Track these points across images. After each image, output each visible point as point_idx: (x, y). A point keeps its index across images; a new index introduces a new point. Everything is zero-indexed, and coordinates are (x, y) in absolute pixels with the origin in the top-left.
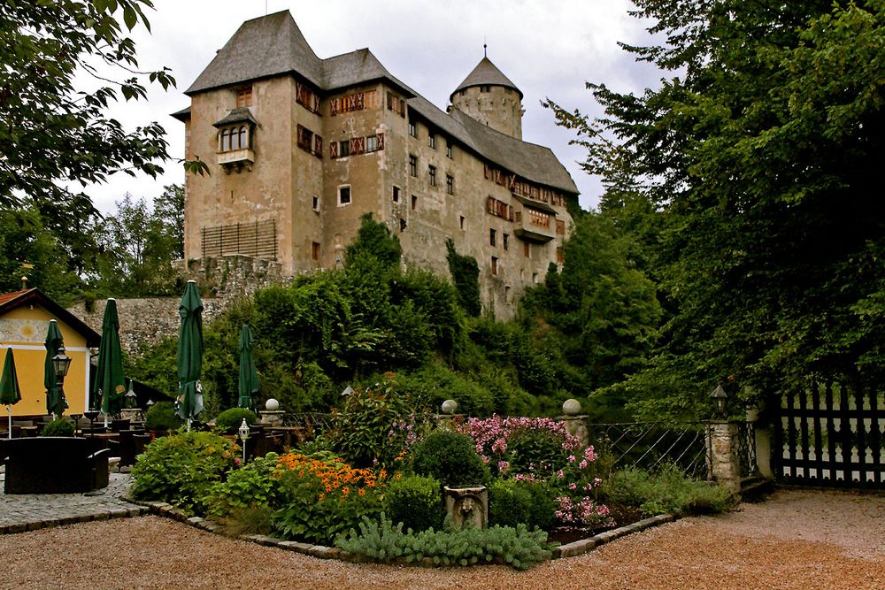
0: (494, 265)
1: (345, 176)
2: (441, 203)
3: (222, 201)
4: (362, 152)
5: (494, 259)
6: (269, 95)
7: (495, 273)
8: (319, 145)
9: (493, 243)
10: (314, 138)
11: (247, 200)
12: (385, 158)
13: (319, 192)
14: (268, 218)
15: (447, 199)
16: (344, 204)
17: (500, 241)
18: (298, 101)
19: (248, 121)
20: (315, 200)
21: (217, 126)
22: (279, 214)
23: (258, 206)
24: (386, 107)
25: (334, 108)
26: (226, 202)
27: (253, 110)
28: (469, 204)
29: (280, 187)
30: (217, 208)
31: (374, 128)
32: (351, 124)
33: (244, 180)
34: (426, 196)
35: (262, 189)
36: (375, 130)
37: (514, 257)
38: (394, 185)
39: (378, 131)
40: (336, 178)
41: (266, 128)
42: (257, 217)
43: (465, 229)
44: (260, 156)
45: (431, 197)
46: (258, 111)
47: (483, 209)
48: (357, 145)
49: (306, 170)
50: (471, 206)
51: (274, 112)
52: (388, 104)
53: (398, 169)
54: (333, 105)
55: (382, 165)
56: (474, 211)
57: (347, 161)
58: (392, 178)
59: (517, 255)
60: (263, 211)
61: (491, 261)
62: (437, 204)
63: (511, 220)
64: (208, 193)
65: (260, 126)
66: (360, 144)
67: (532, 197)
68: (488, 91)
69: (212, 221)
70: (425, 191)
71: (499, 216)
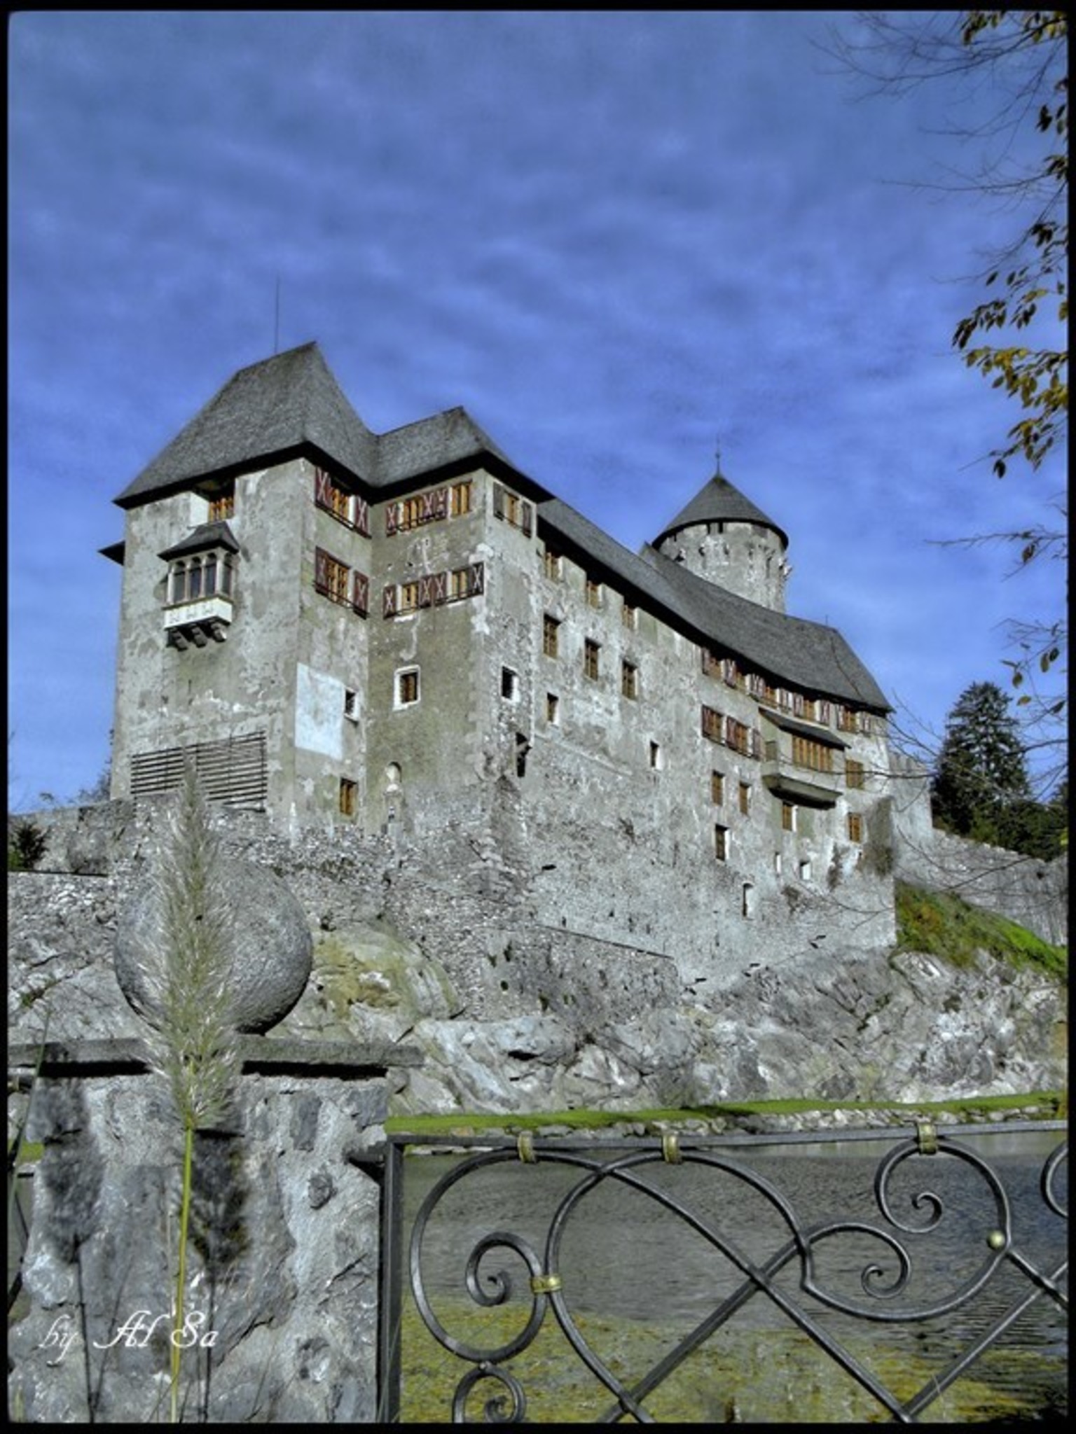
0: (721, 843)
1: (408, 651)
2: (611, 713)
3: (171, 700)
4: (441, 602)
5: (720, 829)
6: (264, 494)
7: (722, 857)
8: (362, 592)
9: (717, 798)
10: (350, 579)
11: (215, 697)
12: (485, 610)
13: (358, 682)
14: (252, 730)
15: (621, 706)
16: (406, 706)
17: (731, 795)
18: (319, 504)
19: (220, 543)
20: (349, 696)
21: (166, 556)
22: (273, 721)
23: (237, 708)
24: (490, 511)
25: (392, 522)
26: (179, 703)
27: (233, 523)
28: (669, 720)
29: (276, 668)
30: (162, 715)
31: (465, 554)
32: (424, 550)
33: (213, 660)
34: (580, 698)
35: (243, 675)
36: (468, 558)
37: (761, 828)
38: (503, 664)
39: (473, 559)
40: (393, 655)
41: (255, 556)
42: (233, 730)
43: (659, 764)
44: (242, 611)
45: (589, 700)
46: (243, 526)
47: (699, 731)
48: (434, 588)
49: (332, 637)
50: (673, 724)
51: (271, 524)
52: (495, 508)
53: (512, 635)
54: (392, 515)
55: (480, 626)
56: (679, 735)
57: (414, 621)
58: (500, 652)
59: (768, 823)
60: (246, 715)
61: (713, 835)
62: (600, 715)
63: (755, 757)
64: (147, 687)
65: (246, 553)
66: (439, 585)
67: (797, 716)
68: (721, 530)
69: (152, 738)
70: (575, 688)
71: (732, 747)
